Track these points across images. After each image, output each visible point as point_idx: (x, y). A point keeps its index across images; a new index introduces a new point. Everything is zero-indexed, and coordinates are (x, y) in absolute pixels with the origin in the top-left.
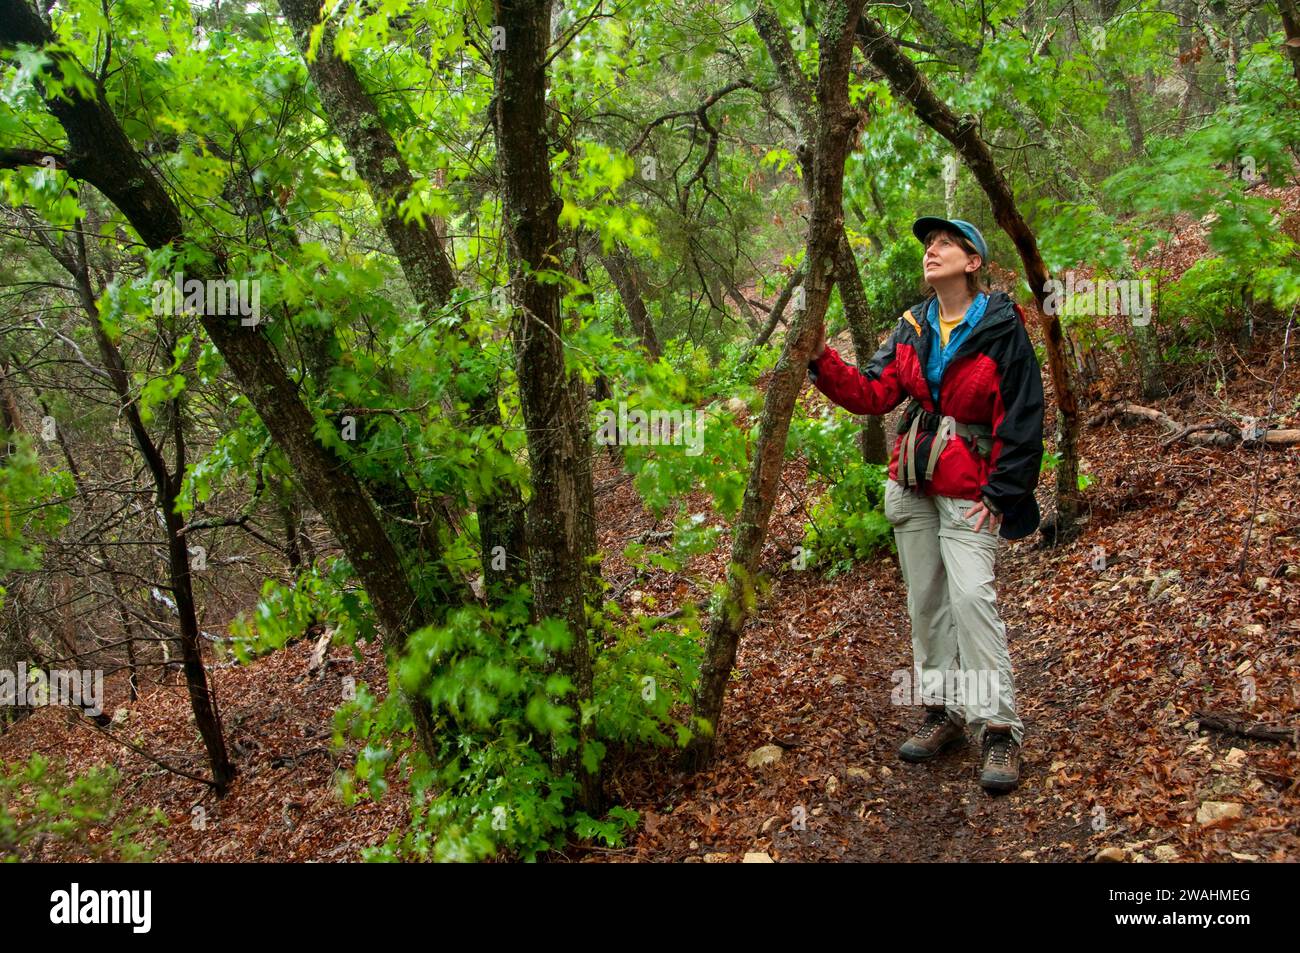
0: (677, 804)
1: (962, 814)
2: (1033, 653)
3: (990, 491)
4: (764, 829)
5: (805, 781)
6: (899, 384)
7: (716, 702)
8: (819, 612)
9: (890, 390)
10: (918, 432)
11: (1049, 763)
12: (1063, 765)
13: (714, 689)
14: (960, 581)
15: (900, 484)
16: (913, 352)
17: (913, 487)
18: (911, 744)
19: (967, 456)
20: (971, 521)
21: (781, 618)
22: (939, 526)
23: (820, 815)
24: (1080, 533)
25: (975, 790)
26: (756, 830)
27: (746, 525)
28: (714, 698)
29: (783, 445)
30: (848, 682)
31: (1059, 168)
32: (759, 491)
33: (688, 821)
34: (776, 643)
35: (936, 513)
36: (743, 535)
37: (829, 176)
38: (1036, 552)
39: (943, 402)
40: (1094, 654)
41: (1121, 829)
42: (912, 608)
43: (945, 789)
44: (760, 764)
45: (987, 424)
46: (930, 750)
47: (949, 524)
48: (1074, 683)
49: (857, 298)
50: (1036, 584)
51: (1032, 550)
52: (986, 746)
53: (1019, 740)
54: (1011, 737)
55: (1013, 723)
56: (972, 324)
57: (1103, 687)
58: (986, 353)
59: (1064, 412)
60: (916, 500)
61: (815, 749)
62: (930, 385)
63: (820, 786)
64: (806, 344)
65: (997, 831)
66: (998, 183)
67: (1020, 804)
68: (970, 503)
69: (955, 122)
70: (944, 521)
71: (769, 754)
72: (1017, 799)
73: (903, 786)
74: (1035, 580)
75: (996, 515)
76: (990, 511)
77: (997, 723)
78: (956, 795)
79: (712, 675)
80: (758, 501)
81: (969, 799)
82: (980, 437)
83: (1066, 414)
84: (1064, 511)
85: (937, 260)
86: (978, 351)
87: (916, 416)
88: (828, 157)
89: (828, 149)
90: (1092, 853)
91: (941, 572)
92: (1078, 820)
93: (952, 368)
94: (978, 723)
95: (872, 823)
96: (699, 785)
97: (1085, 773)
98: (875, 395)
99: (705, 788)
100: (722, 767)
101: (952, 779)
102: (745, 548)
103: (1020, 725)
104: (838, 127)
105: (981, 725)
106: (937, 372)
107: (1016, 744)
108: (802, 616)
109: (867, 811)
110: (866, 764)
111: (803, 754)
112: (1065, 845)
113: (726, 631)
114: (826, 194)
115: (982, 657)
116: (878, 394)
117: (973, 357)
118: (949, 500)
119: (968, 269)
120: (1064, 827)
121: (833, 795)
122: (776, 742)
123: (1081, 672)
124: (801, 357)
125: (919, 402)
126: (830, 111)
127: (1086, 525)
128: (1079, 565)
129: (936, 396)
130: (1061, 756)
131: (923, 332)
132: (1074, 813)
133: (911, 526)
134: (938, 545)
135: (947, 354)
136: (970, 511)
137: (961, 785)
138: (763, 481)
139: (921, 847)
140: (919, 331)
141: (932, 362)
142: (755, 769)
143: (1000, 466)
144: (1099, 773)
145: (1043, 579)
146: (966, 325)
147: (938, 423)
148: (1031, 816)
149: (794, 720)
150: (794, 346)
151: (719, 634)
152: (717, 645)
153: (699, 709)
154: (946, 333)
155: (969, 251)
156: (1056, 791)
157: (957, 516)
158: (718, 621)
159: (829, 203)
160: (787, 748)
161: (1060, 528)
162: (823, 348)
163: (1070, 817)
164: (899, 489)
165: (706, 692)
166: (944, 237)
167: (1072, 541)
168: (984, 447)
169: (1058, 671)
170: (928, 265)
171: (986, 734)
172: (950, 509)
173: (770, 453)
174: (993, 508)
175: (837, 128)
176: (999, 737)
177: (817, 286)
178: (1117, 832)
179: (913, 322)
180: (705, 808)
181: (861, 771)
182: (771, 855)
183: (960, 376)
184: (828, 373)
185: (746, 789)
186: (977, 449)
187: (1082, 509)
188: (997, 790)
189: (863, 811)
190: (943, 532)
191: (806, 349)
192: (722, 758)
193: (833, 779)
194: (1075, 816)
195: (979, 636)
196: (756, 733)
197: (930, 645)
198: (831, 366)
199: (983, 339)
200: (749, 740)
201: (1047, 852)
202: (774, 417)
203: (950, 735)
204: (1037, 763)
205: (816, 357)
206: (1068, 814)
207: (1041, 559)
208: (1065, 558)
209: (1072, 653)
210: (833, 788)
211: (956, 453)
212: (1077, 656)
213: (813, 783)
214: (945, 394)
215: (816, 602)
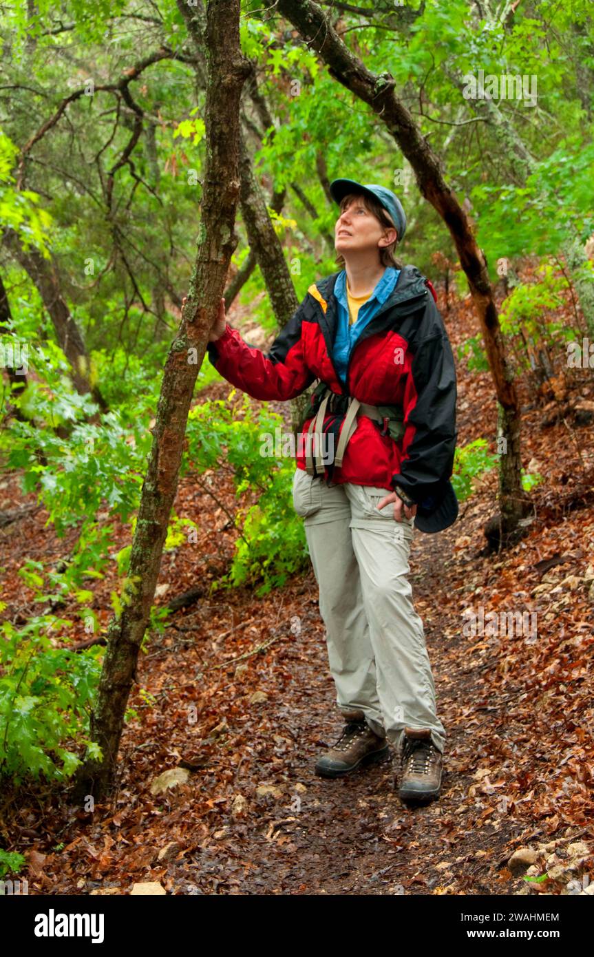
0: (68, 842)
1: (378, 830)
2: (469, 661)
3: (403, 480)
4: (160, 857)
5: (210, 803)
6: (306, 366)
7: (116, 722)
8: (246, 631)
9: (295, 372)
10: (326, 416)
11: (473, 771)
12: (487, 771)
13: (112, 707)
14: (373, 574)
15: (309, 473)
16: (319, 331)
17: (321, 476)
18: (330, 758)
19: (378, 440)
20: (385, 512)
21: (205, 639)
22: (351, 517)
23: (224, 838)
24: (525, 536)
25: (393, 803)
26: (152, 859)
27: (145, 522)
28: (113, 718)
29: (183, 433)
30: (269, 698)
31: (507, 145)
32: (157, 484)
33: (79, 857)
34: (198, 664)
35: (347, 502)
36: (141, 534)
37: (222, 133)
38: (481, 559)
39: (351, 384)
40: (529, 658)
41: (538, 830)
42: (325, 610)
43: (363, 804)
44: (164, 790)
45: (397, 406)
46: (349, 764)
47: (361, 514)
48: (509, 689)
49: (284, 286)
50: (478, 591)
51: (477, 557)
52: (406, 754)
53: (440, 746)
54: (431, 743)
55: (433, 727)
56: (381, 301)
57: (535, 692)
58: (397, 331)
59: (504, 404)
60: (325, 489)
61: (224, 768)
62: (337, 366)
63: (227, 807)
64: (204, 321)
65: (414, 844)
66: (421, 151)
67: (441, 815)
68: (382, 492)
69: (372, 82)
70: (355, 512)
71: (176, 777)
72: (438, 811)
73: (317, 804)
74: (477, 587)
75: (410, 506)
76: (404, 502)
77: (416, 727)
78: (373, 810)
79: (110, 692)
80: (157, 495)
81: (387, 813)
82: (392, 419)
83: (506, 407)
84: (508, 512)
85: (350, 229)
86: (387, 330)
87: (323, 399)
88: (220, 112)
89: (220, 102)
90: (506, 857)
91: (353, 566)
92: (497, 827)
93: (359, 348)
94: (395, 731)
95: (280, 842)
96: (95, 819)
97: (509, 777)
98: (280, 380)
99: (102, 820)
100: (123, 796)
101: (371, 793)
102: (144, 548)
103: (441, 729)
104: (229, 76)
105: (400, 731)
106: (344, 352)
107: (437, 750)
108: (228, 635)
109: (275, 830)
110: (278, 782)
111: (211, 775)
112: (481, 853)
113: (125, 642)
114: (220, 154)
115: (397, 655)
116: (283, 378)
117: (382, 335)
118: (360, 488)
119: (381, 243)
120: (484, 836)
121: (240, 816)
122: (183, 765)
123: (516, 678)
124: (199, 335)
125: (326, 385)
126: (219, 59)
127: (530, 527)
128: (522, 568)
129: (343, 377)
130: (486, 763)
131: (329, 308)
132: (493, 820)
133: (321, 517)
134: (350, 537)
135: (355, 333)
136: (382, 501)
137: (379, 799)
138: (162, 473)
139: (330, 866)
140: (325, 307)
141: (340, 341)
142: (159, 795)
143: (413, 453)
144: (523, 777)
145: (485, 585)
146: (375, 302)
147: (347, 407)
148: (450, 827)
149: (206, 742)
150: (190, 324)
151: (117, 645)
152: (115, 657)
153: (97, 732)
154: (354, 308)
155: (385, 223)
156: (477, 799)
157: (368, 506)
158: (116, 630)
159: (224, 163)
160: (194, 769)
161: (505, 531)
162: (224, 326)
163: (490, 825)
164: (309, 478)
165: (103, 711)
166: (360, 204)
167: (516, 544)
168: (395, 430)
169: (492, 678)
170: (340, 233)
171: (405, 741)
172: (362, 498)
173: (168, 441)
174: (406, 498)
175: (228, 79)
176: (419, 743)
177: (213, 257)
178: (533, 835)
179: (318, 297)
180: (99, 842)
181: (272, 789)
182: (164, 885)
183: (368, 356)
184: (228, 356)
185: (147, 817)
186: (388, 432)
187: (527, 510)
188: (417, 802)
189: (271, 831)
190: (354, 523)
191: (204, 327)
192: (123, 787)
193: (240, 798)
194: (494, 823)
195: (394, 633)
196: (163, 757)
197: (345, 648)
198: (232, 348)
199: (393, 316)
200: (154, 766)
201: (462, 863)
202: (172, 402)
203: (370, 747)
204: (462, 772)
205: (215, 337)
206: (487, 822)
207: (485, 565)
208: (509, 562)
209: (508, 658)
210: (239, 809)
211: (365, 437)
212: (513, 660)
213: (218, 805)
214: (353, 375)
215: (246, 620)
